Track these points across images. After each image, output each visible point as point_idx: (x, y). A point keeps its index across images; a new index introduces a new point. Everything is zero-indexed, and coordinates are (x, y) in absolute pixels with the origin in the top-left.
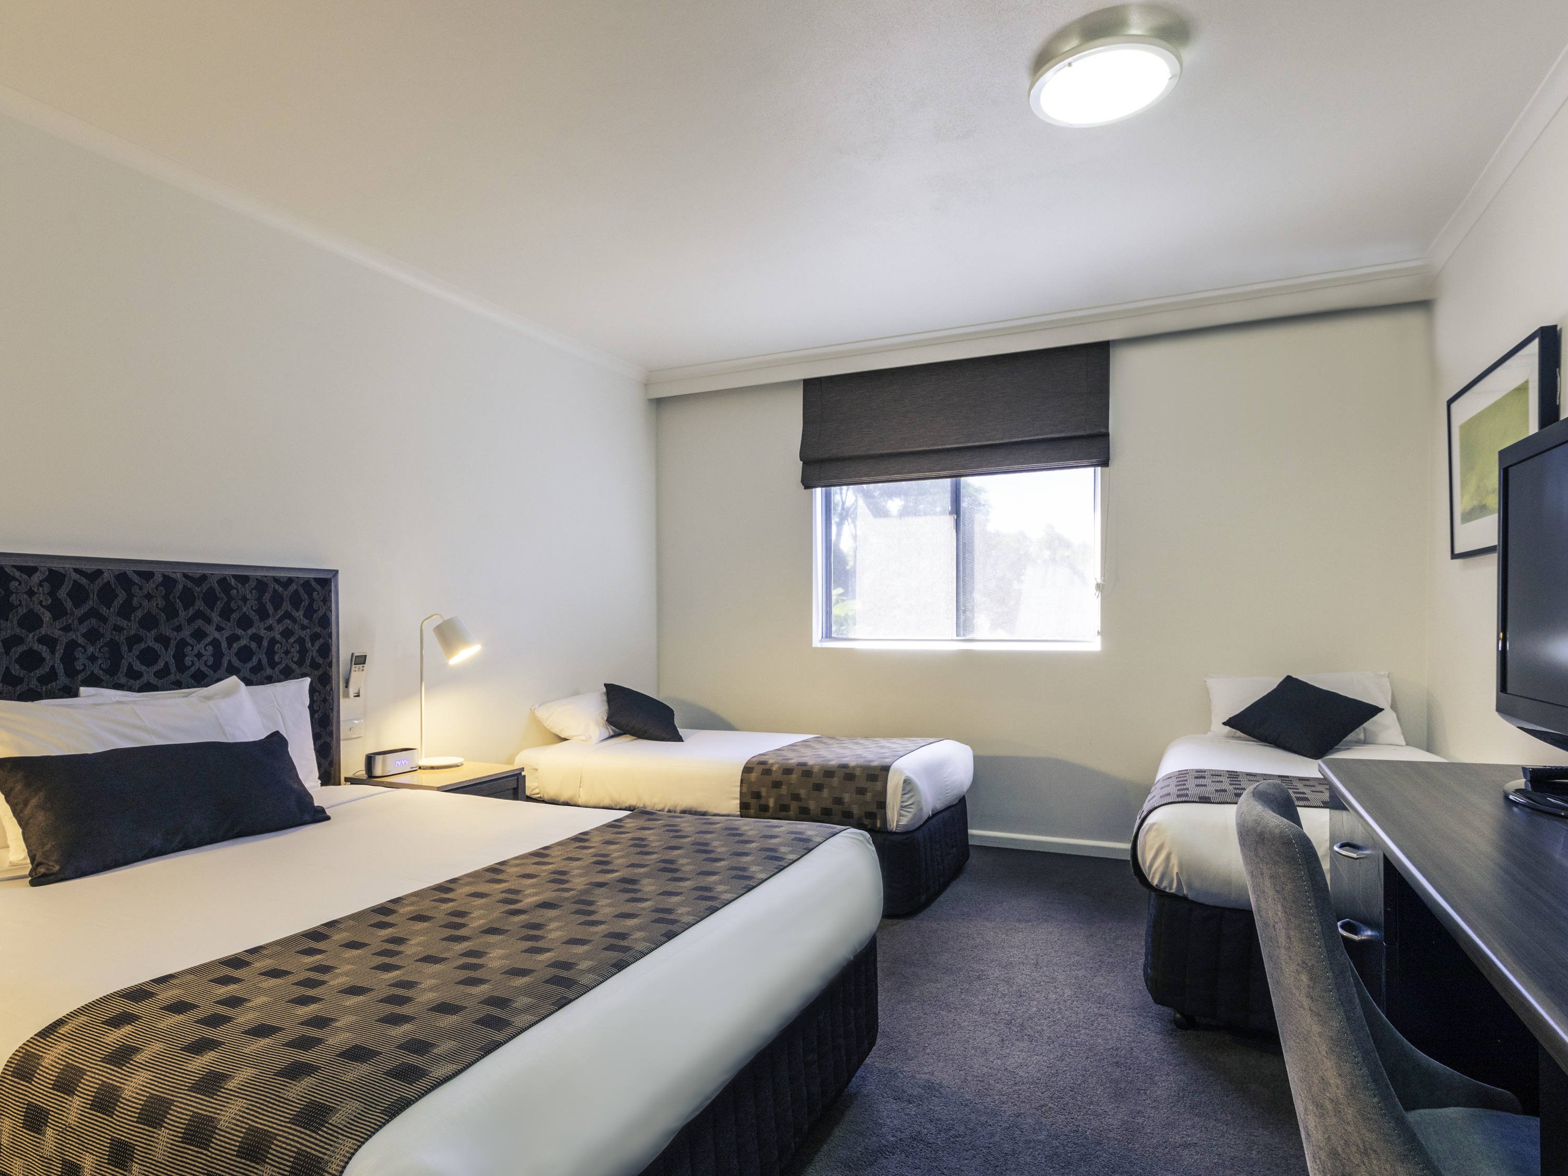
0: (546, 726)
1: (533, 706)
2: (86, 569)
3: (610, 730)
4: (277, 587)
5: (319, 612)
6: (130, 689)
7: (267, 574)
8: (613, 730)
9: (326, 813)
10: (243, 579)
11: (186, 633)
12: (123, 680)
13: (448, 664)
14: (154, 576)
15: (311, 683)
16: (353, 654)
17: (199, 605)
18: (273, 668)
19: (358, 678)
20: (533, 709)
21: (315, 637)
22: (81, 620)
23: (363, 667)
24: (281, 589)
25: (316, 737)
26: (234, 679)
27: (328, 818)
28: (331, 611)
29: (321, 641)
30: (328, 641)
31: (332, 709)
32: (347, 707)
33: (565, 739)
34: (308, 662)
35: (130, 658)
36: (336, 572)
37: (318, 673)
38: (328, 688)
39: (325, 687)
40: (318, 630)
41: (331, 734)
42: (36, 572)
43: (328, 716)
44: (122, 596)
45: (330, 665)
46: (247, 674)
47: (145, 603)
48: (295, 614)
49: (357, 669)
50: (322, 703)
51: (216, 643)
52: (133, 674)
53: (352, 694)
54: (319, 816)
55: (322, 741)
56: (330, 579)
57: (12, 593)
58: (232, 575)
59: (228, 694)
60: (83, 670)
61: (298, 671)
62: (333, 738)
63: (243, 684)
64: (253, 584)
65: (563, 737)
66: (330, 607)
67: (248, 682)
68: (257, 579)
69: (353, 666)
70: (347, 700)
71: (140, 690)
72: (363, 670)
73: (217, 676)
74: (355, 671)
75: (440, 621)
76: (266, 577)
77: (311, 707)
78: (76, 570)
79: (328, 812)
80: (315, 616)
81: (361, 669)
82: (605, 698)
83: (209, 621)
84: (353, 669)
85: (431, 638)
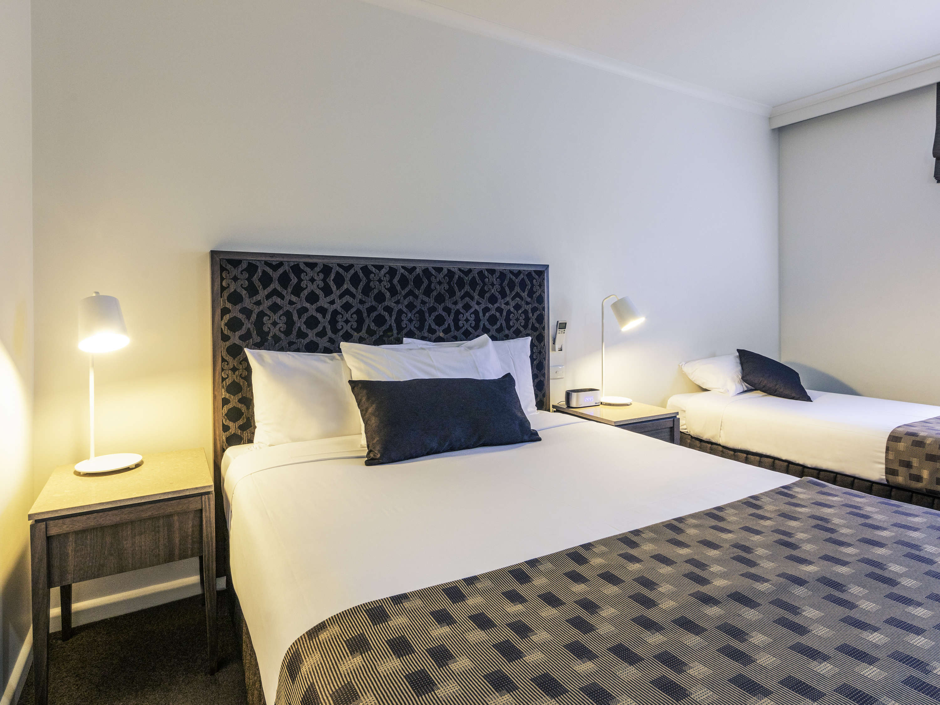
0: (690, 378)
1: (681, 363)
2: (408, 266)
3: (745, 386)
4: (512, 276)
5: (537, 293)
6: (430, 340)
7: (506, 268)
8: (746, 387)
9: (538, 436)
10: (492, 272)
11: (460, 306)
12: (426, 334)
13: (620, 331)
14: (443, 270)
15: (532, 340)
16: (558, 322)
17: (467, 288)
18: (509, 330)
19: (561, 338)
20: (680, 365)
21: (534, 310)
22: (405, 297)
23: (564, 330)
24: (514, 278)
25: (535, 376)
26: (485, 336)
27: (540, 439)
28: (544, 292)
29: (538, 312)
30: (542, 313)
31: (545, 359)
32: (554, 357)
33: (706, 390)
34: (530, 326)
35: (430, 320)
36: (547, 266)
37: (536, 334)
38: (542, 344)
39: (540, 343)
40: (536, 305)
41: (544, 375)
42: (383, 268)
43: (542, 363)
44: (426, 282)
45: (544, 328)
46: (494, 333)
47: (438, 287)
48: (523, 294)
49: (560, 332)
50: (539, 354)
51: (476, 313)
52: (432, 331)
53: (557, 349)
54: (534, 437)
55: (539, 379)
56: (544, 271)
57: (371, 281)
58: (486, 269)
59: (481, 346)
60: (406, 327)
61: (524, 332)
62: (545, 378)
63: (490, 340)
64: (497, 274)
65: (704, 388)
66: (544, 289)
67: (494, 338)
68: (500, 271)
69: (558, 330)
70: (554, 352)
71: (435, 341)
72: (564, 333)
73: (477, 333)
74: (559, 333)
75: (616, 300)
76: (505, 270)
77: (531, 357)
78: (403, 267)
79: (540, 434)
80: (534, 296)
81: (563, 332)
82: (738, 360)
83: (472, 298)
84: (558, 332)
85: (610, 313)
